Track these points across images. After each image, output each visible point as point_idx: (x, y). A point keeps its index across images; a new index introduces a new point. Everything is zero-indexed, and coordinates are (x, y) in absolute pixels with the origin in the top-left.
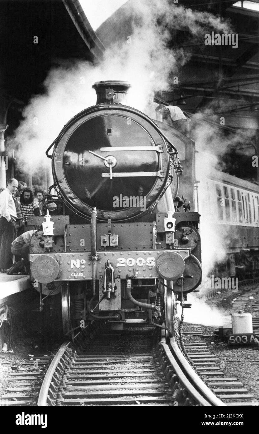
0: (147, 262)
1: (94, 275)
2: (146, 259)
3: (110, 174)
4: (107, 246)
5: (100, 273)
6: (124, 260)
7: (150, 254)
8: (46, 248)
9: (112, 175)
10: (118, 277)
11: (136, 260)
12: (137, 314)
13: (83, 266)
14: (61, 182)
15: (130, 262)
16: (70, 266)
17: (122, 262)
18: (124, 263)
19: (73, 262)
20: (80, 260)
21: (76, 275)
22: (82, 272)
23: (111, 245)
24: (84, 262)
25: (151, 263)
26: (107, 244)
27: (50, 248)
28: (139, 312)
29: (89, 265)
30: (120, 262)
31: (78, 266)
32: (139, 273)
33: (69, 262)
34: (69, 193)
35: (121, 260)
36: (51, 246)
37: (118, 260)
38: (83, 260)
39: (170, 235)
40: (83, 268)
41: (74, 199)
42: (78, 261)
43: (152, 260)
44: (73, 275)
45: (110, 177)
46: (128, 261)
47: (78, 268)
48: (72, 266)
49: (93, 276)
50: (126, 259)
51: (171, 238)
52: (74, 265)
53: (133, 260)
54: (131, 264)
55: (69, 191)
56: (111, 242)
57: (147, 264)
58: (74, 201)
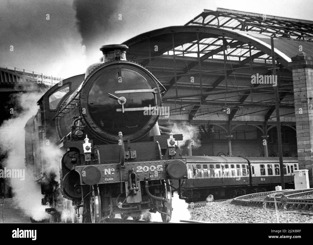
0: (157, 169)
1: (122, 179)
2: (156, 167)
3: (122, 110)
4: (129, 159)
5: (125, 177)
6: (141, 168)
7: (159, 163)
8: (87, 162)
9: (124, 110)
10: (138, 179)
11: (150, 167)
12: (149, 205)
13: (113, 173)
14: (86, 117)
15: (145, 169)
16: (104, 173)
17: (140, 169)
18: (141, 170)
19: (106, 170)
20: (111, 169)
21: (108, 179)
22: (113, 177)
23: (132, 157)
24: (114, 170)
25: (160, 169)
26: (129, 157)
27: (89, 161)
28: (150, 203)
29: (117, 172)
30: (138, 169)
31: (109, 173)
32: (152, 176)
33: (103, 171)
34: (93, 124)
35: (139, 168)
36: (90, 160)
37: (137, 167)
38: (113, 169)
39: (171, 149)
40: (113, 175)
41: (96, 128)
42: (109, 169)
43: (161, 167)
44: (106, 179)
45: (122, 112)
46: (144, 169)
47: (110, 175)
48: (106, 174)
49: (120, 179)
50: (143, 167)
51: (172, 151)
52: (107, 172)
53: (148, 168)
54: (146, 170)
55: (93, 122)
56: (131, 156)
57: (157, 170)
58: (96, 130)
